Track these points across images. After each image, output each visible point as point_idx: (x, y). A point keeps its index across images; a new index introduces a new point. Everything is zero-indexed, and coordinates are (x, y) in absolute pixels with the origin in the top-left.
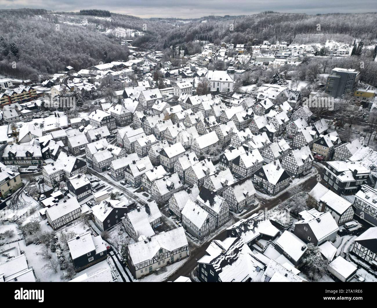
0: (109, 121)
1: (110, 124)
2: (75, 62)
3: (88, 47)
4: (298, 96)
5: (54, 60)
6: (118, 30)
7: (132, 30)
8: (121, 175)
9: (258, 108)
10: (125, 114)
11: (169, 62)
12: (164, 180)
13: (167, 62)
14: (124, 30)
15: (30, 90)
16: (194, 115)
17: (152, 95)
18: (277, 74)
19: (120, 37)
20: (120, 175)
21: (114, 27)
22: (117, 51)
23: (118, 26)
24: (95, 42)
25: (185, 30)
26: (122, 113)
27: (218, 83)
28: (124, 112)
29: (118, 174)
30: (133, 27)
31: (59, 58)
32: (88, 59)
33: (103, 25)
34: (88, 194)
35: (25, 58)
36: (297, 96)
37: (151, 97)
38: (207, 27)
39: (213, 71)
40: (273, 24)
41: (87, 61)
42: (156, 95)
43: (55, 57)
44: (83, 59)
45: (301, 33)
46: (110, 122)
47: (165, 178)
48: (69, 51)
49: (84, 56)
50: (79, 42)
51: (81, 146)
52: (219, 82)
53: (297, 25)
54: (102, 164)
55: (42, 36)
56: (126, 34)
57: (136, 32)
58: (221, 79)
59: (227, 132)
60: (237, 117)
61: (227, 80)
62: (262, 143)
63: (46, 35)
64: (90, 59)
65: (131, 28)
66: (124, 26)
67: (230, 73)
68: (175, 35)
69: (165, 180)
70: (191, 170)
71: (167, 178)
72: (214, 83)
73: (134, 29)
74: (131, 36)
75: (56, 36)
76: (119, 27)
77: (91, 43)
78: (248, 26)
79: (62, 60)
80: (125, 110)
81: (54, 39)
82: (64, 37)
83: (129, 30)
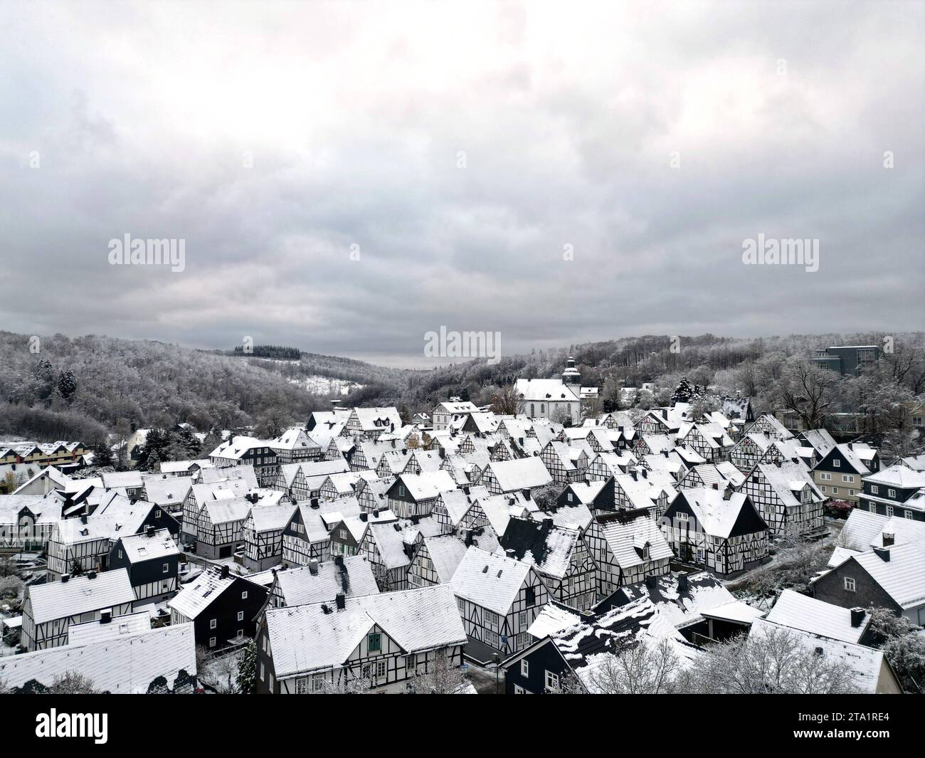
0: (263, 461)
1: (263, 470)
2: (203, 416)
3: (237, 389)
4: (746, 409)
5: (153, 409)
6: (313, 382)
7: (344, 382)
8: (273, 555)
9: (648, 426)
10: (306, 450)
11: (424, 414)
12: (398, 528)
13: (420, 414)
14: (327, 382)
17: (379, 419)
18: (684, 383)
19: (315, 394)
20: (269, 554)
21: (305, 376)
22: (304, 403)
23: (314, 374)
24: (256, 382)
26: (299, 446)
27: (543, 406)
28: (303, 444)
29: (263, 549)
30: (347, 374)
31: (168, 406)
32: (232, 413)
33: (281, 372)
34: (165, 590)
35: (86, 404)
36: (743, 407)
37: (376, 423)
38: (511, 363)
39: (529, 381)
40: (658, 351)
41: (230, 417)
42: (388, 419)
43: (158, 404)
44: (222, 411)
46: (263, 464)
47: (402, 523)
48: (195, 394)
49: (225, 405)
50: (220, 380)
51: (174, 505)
52: (545, 404)
53: (713, 351)
54: (224, 534)
55: (139, 364)
56: (331, 388)
57: (353, 386)
58: (548, 396)
59: (572, 461)
61: (563, 396)
62: (672, 473)
63: (149, 361)
64: (238, 412)
65: (341, 378)
66: (327, 375)
67: (568, 381)
69: (401, 529)
70: (477, 514)
71: (406, 526)
72: (533, 406)
73: (348, 380)
74: (340, 393)
75: (172, 366)
76: (315, 377)
77: (246, 383)
78: (603, 355)
79: (173, 409)
80: (307, 442)
81: (166, 370)
82: (189, 367)
83: (336, 382)
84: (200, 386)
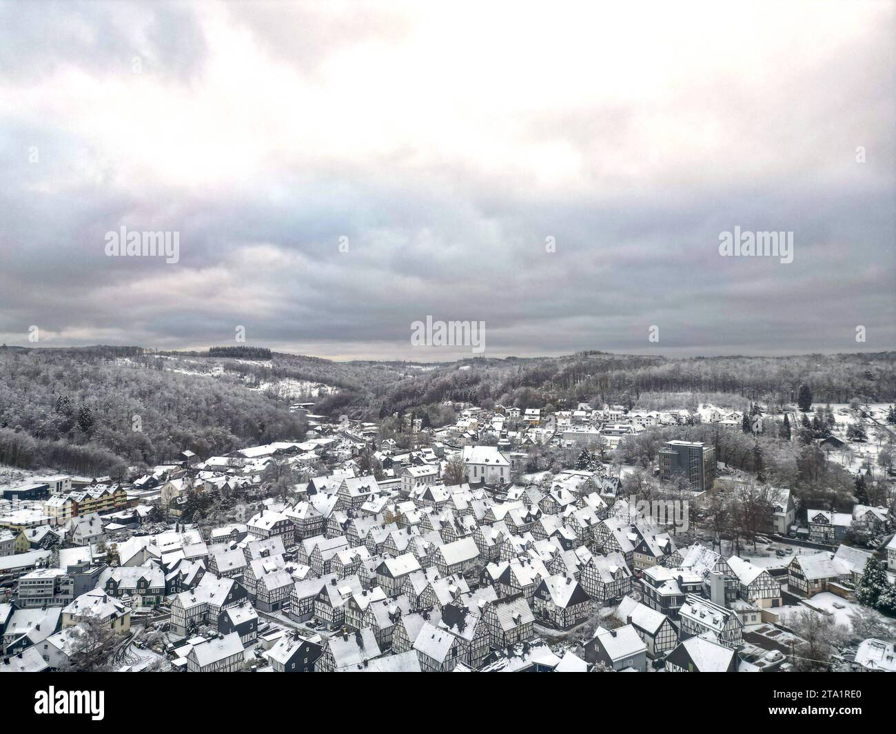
0: (285, 529)
1: (285, 535)
2: (202, 443)
3: (228, 415)
5: (160, 438)
6: (284, 384)
7: (314, 384)
8: (308, 612)
9: (548, 504)
10: (313, 518)
11: (392, 440)
12: (385, 604)
13: (388, 441)
14: (298, 384)
15: (115, 492)
16: (438, 514)
17: (362, 487)
18: (585, 453)
19: (287, 397)
20: (306, 612)
21: (278, 379)
22: (285, 423)
23: (286, 377)
24: (243, 404)
25: (425, 382)
26: (309, 516)
27: (483, 468)
28: (311, 514)
30: (317, 377)
31: (171, 434)
32: (225, 438)
33: (255, 375)
34: (251, 639)
37: (360, 490)
38: (467, 378)
39: (473, 447)
40: (593, 374)
41: (223, 441)
42: (368, 487)
43: (164, 433)
44: (217, 437)
45: (648, 390)
46: (285, 532)
47: (387, 601)
48: (192, 422)
49: (219, 431)
50: (213, 406)
51: (234, 570)
52: (485, 467)
53: (639, 376)
54: (274, 596)
55: (142, 395)
56: (302, 390)
57: (323, 388)
58: (487, 460)
59: (493, 539)
60: (512, 517)
61: (498, 461)
62: (551, 553)
63: (151, 392)
64: (230, 436)
65: (312, 381)
66: (298, 377)
67: (502, 449)
68: (404, 391)
69: (387, 604)
70: (431, 592)
71: (390, 602)
72: (475, 467)
73: (318, 381)
74: (310, 396)
75: (171, 396)
76: (287, 379)
77: (235, 408)
78: (546, 377)
79: (177, 438)
80: (313, 512)
81: (166, 400)
82: (185, 396)
83: (307, 384)
84: (195, 413)
